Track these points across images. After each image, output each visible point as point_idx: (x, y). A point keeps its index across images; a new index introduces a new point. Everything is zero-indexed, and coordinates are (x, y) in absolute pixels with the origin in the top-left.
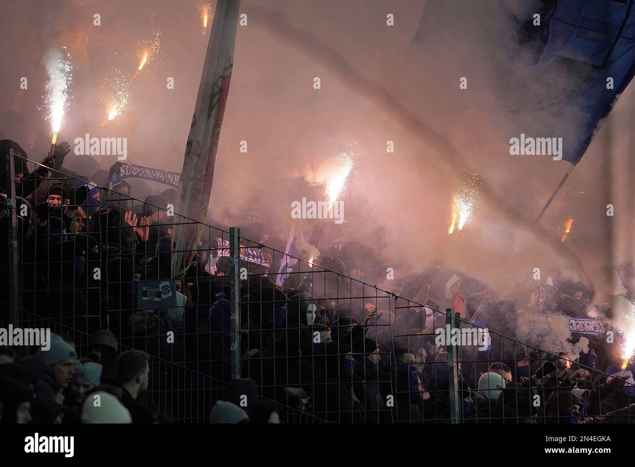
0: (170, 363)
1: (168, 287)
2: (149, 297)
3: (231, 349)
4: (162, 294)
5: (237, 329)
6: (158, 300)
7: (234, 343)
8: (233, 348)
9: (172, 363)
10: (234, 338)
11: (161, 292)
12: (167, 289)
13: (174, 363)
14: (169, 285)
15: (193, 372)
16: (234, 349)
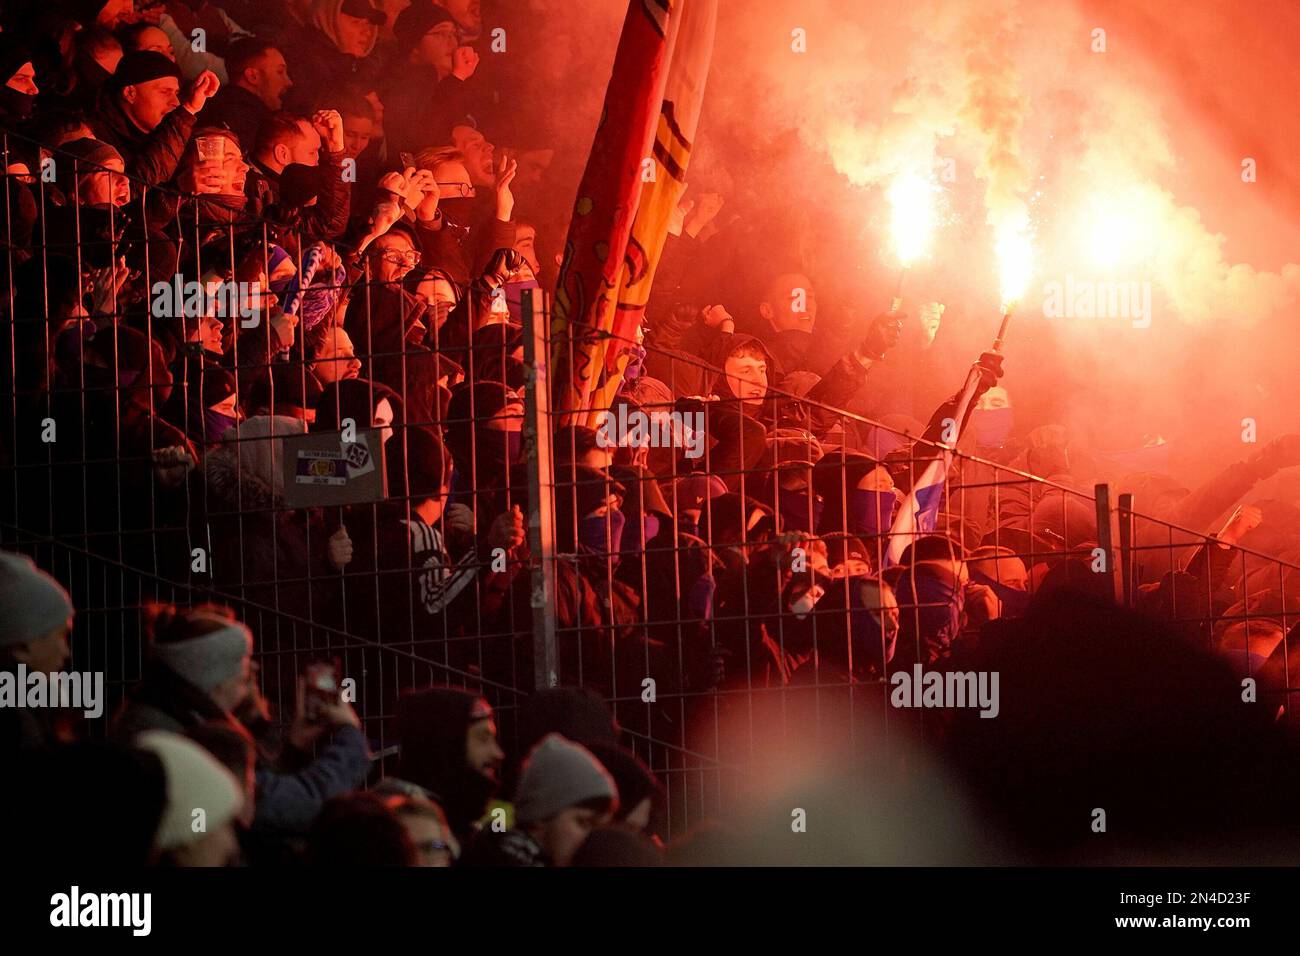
0: (374, 644)
1: (363, 447)
2: (316, 475)
3: (533, 605)
4: (348, 467)
5: (547, 552)
6: (339, 483)
7: (538, 589)
8: (537, 600)
9: (379, 644)
10: (539, 574)
11: (346, 461)
12: (362, 453)
13: (386, 646)
14: (365, 444)
15: (434, 667)
16: (539, 605)
